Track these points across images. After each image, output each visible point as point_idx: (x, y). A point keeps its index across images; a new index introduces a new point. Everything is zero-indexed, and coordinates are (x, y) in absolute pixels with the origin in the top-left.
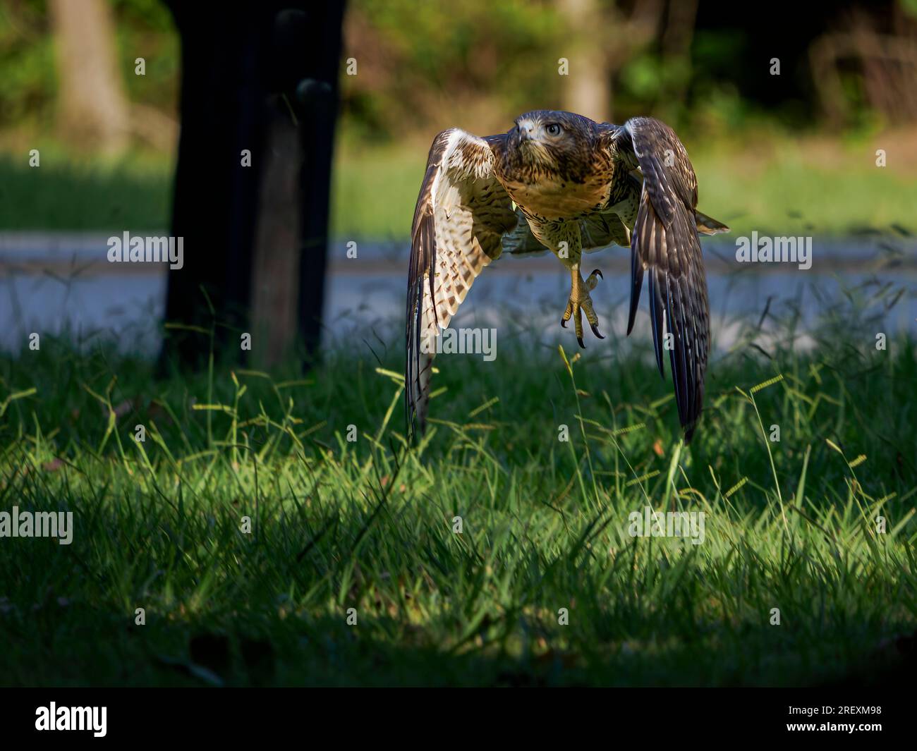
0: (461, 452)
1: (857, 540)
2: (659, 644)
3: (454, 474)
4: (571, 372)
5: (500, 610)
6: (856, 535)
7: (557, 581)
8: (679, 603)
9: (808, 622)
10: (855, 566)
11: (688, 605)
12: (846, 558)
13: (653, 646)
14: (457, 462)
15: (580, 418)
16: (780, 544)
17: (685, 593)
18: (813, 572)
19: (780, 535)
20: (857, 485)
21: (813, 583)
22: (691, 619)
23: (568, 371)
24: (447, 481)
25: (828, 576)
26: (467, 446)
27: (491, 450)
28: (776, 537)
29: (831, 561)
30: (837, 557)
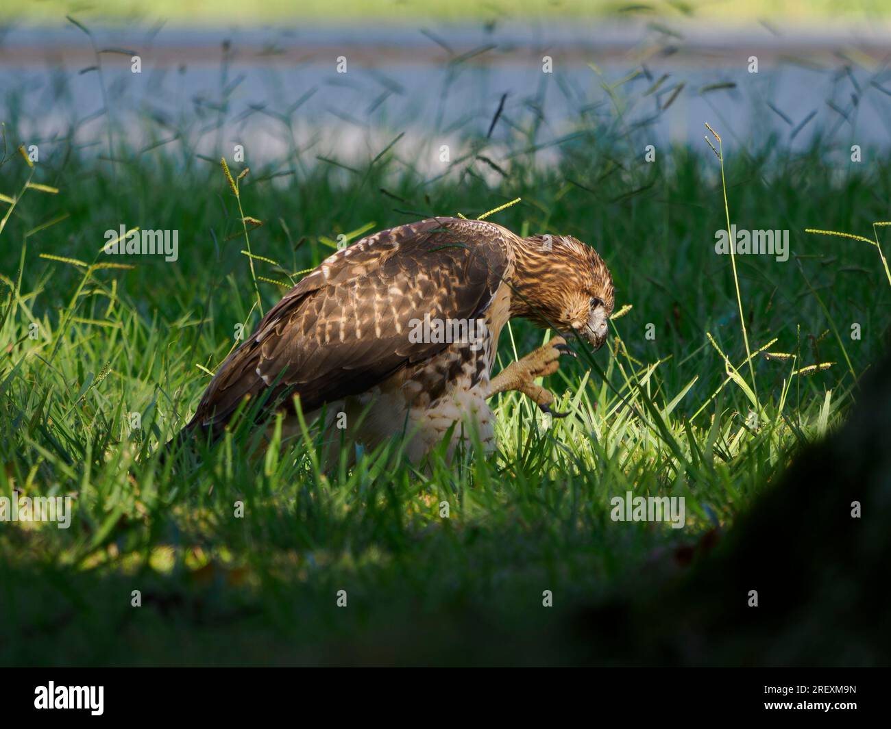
0: (88, 300)
1: (620, 417)
2: (356, 554)
3: (78, 330)
4: (237, 192)
5: (142, 510)
6: (619, 411)
7: (219, 470)
8: (381, 499)
9: (556, 526)
10: (618, 451)
11: (394, 502)
12: (605, 440)
13: (347, 559)
14: (82, 313)
15: (248, 254)
16: (517, 424)
17: (390, 487)
18: (562, 459)
19: (516, 411)
20: (620, 343)
21: (561, 472)
22: (399, 523)
23: (233, 192)
24: (69, 338)
25: (581, 463)
26: (97, 292)
27: (128, 298)
28: (510, 414)
29: (585, 445)
30: (593, 438)
